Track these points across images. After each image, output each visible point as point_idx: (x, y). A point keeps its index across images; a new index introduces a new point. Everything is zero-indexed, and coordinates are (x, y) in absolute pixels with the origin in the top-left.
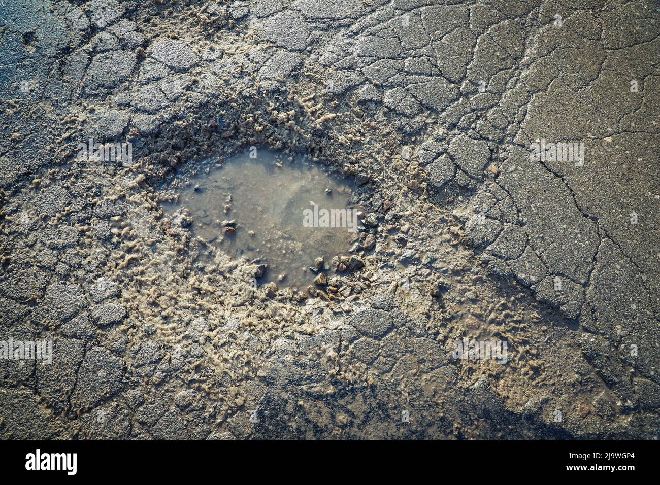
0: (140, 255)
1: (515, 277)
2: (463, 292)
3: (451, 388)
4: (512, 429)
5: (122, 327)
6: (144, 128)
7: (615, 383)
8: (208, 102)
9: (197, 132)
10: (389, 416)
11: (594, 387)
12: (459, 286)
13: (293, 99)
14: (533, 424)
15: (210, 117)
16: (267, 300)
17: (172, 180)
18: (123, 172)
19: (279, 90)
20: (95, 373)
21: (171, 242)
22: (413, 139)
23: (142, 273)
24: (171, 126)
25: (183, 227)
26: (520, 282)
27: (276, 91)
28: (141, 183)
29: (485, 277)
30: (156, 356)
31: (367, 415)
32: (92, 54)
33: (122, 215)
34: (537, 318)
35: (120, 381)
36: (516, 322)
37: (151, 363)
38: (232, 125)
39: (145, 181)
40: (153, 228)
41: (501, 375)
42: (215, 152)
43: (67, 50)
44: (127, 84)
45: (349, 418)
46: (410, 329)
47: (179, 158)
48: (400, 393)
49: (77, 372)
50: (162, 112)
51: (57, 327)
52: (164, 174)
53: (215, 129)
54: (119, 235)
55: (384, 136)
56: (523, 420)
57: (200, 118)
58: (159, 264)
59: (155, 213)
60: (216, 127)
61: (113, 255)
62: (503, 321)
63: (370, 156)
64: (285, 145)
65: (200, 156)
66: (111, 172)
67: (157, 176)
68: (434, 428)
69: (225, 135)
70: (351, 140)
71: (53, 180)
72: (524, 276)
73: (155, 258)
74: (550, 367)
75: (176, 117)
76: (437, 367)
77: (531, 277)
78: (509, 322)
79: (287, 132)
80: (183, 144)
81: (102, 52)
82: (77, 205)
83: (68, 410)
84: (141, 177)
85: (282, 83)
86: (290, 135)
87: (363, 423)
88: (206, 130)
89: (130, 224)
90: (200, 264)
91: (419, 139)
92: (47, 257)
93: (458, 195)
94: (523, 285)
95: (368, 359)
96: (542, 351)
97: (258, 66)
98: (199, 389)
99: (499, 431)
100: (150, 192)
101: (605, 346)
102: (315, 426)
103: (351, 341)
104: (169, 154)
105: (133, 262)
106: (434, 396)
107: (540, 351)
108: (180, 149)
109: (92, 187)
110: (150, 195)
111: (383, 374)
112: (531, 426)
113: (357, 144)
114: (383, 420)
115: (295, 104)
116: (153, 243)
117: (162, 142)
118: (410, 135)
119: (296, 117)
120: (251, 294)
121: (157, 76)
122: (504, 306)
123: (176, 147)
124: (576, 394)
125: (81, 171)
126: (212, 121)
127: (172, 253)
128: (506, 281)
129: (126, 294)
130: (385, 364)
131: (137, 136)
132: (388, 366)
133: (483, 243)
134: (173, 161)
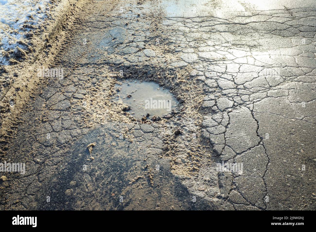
0: (99, 90)
1: (209, 139)
2: (187, 137)
3: (156, 155)
4: (167, 178)
5: (78, 100)
6: (126, 65)
7: (223, 187)
8: (149, 65)
9: (140, 72)
10: (128, 151)
11: (213, 185)
12: (187, 135)
13: (176, 73)
14: (176, 181)
15: (147, 69)
16: (123, 114)
17: (124, 80)
18: (112, 73)
19: (173, 69)
20: (62, 104)
21: (110, 92)
22: (207, 93)
23: (95, 94)
24: (134, 67)
25: (116, 91)
26: (210, 141)
27: (172, 69)
28: (114, 77)
29: (199, 136)
30: (80, 109)
31: (122, 148)
32: (127, 46)
33: (102, 80)
34: (209, 156)
35: (66, 109)
36: (200, 154)
37: (77, 109)
38: (152, 73)
39: (116, 77)
40: (108, 87)
41: (179, 164)
42: (141, 79)
43: (122, 43)
44: (130, 54)
45: (116, 145)
46: (157, 135)
47: (130, 76)
48: (138, 148)
49: (59, 102)
50: (134, 63)
51: (64, 92)
52: (122, 78)
53: (146, 73)
54: (97, 84)
55: (198, 91)
56: (174, 178)
57: (144, 69)
58: (102, 94)
59: (111, 84)
60: (147, 73)
61: (92, 87)
62: (195, 151)
63: (189, 95)
64: (164, 84)
65: (136, 78)
66: (109, 71)
67: (120, 77)
68: (139, 162)
69: (148, 76)
70: (186, 89)
71: (93, 67)
72: (213, 140)
73: (102, 93)
74: (201, 172)
75: (137, 66)
76: (156, 148)
77: (216, 142)
78: (197, 153)
79: (167, 81)
80: (134, 73)
81: (130, 46)
82: (93, 74)
83: (49, 108)
84: (115, 75)
85: (175, 68)
86: (168, 83)
87: (119, 149)
88: (143, 72)
89: (103, 83)
90: (113, 100)
91: (209, 94)
92: (75, 80)
93: (210, 113)
94: (211, 143)
95: (136, 136)
96: (203, 166)
97: (172, 62)
98: (83, 120)
99: (162, 175)
100: (115, 80)
101: (229, 174)
102: (104, 141)
103: (135, 129)
104: (128, 74)
105: (96, 91)
106: (148, 154)
107: (202, 166)
108: (132, 74)
109: (101, 72)
110: (114, 80)
111: (137, 141)
112: (175, 181)
113: (187, 91)
114: (125, 151)
115: (176, 75)
116: (105, 90)
117: (128, 70)
118: (207, 92)
119: (173, 78)
120: (120, 111)
121: (140, 55)
122: (199, 147)
123: (131, 73)
124: (204, 184)
125: (101, 68)
126: (146, 71)
127: (107, 94)
128: (205, 139)
129: (87, 95)
130: (141, 139)
131: (122, 66)
132: (141, 140)
133: (206, 126)
134: (128, 76)
